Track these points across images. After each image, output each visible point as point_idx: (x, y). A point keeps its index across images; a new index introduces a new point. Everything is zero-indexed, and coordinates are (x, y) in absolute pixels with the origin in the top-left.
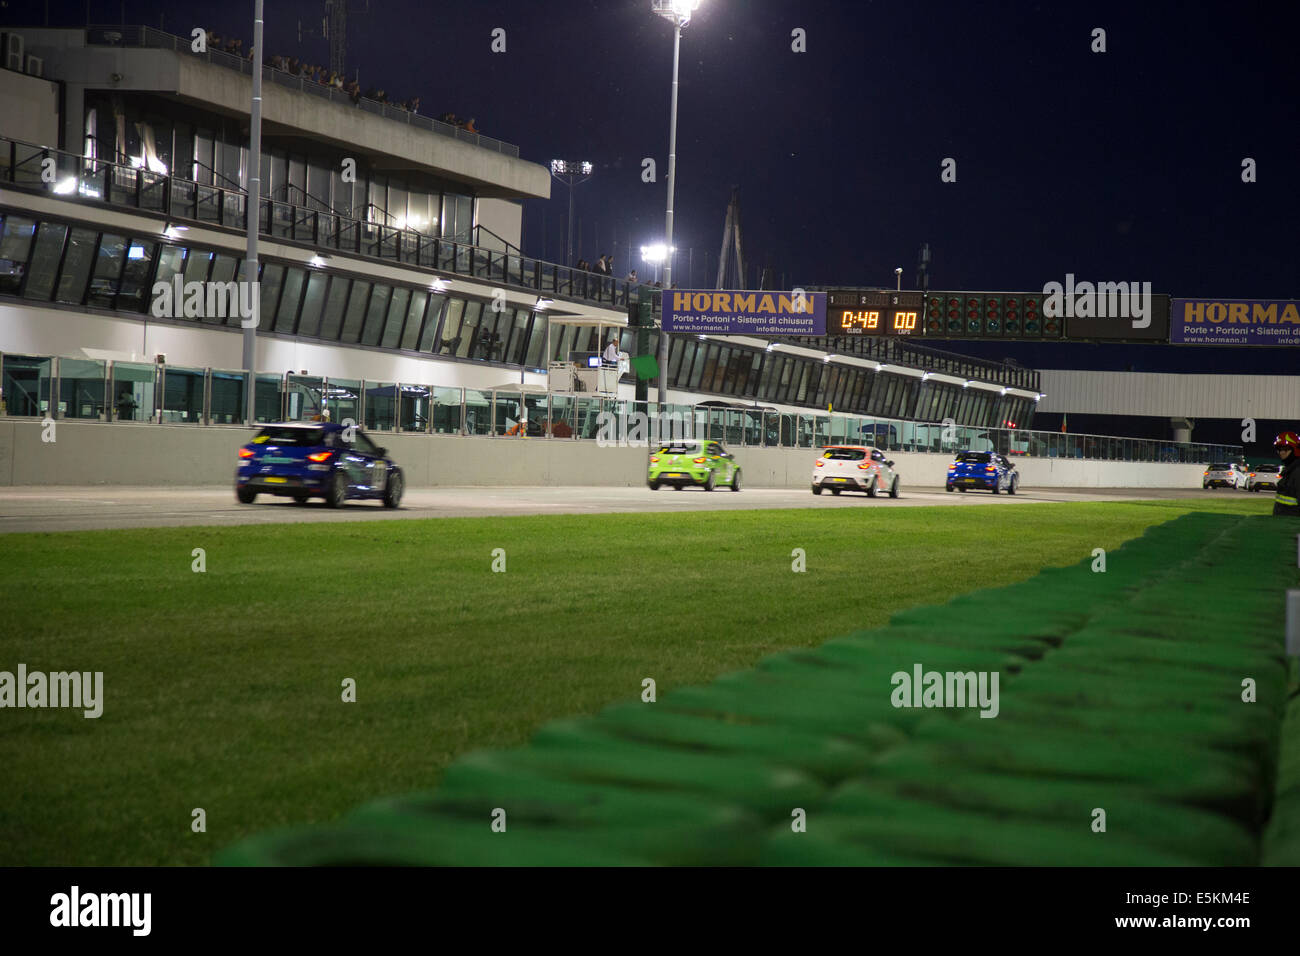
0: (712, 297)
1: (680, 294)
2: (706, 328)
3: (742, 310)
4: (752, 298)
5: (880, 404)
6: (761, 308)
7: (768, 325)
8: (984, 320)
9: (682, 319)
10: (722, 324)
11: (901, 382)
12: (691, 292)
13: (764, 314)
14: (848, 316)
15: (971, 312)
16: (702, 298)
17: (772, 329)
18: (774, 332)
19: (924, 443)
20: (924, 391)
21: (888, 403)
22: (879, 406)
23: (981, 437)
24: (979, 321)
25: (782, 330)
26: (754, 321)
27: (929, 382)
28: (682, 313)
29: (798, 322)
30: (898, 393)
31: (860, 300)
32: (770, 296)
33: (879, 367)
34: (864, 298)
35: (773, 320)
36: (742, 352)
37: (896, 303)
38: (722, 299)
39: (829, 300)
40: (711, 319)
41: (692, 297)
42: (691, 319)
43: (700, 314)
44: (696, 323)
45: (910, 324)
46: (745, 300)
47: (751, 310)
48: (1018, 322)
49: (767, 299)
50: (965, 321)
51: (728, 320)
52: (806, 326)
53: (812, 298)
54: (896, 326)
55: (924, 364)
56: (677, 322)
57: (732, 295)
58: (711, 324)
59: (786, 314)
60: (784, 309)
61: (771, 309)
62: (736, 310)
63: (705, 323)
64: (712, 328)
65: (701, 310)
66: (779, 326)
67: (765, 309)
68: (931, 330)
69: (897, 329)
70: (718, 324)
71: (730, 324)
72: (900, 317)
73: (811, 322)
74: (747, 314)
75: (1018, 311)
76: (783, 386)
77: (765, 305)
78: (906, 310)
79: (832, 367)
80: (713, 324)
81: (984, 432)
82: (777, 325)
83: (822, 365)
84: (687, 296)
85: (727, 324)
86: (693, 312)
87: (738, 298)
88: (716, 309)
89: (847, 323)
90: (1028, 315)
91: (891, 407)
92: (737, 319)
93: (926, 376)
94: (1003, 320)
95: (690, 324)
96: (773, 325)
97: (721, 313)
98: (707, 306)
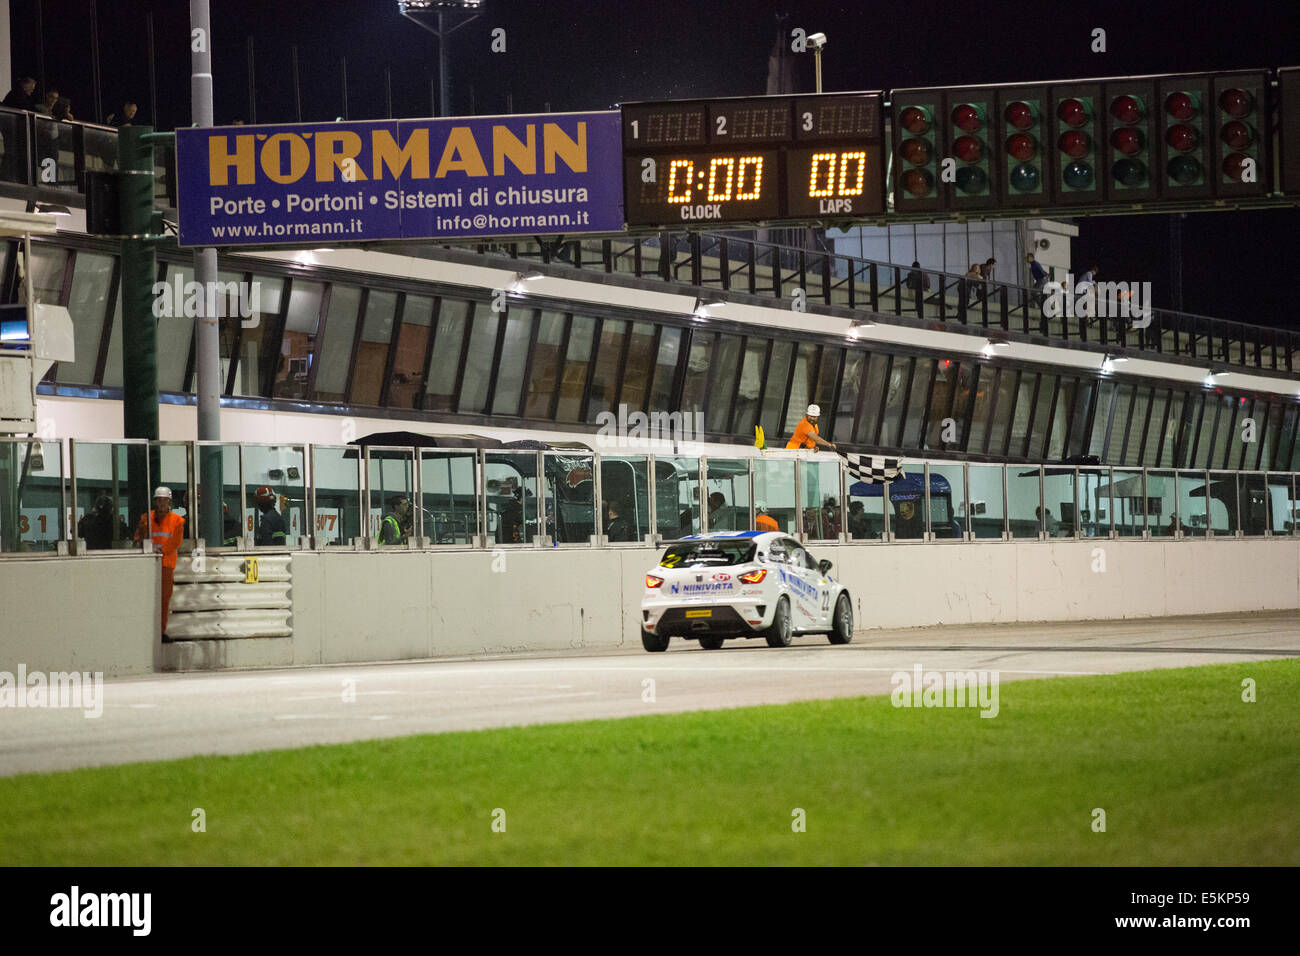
0: (311, 143)
1: (223, 139)
2: (301, 228)
3: (396, 173)
4: (420, 139)
5: (998, 432)
6: (446, 165)
7: (468, 211)
8: (1052, 161)
9: (235, 207)
10: (345, 216)
11: (1048, 380)
12: (254, 132)
13: (458, 181)
14: (682, 172)
15: (1014, 137)
16: (285, 147)
17: (480, 222)
18: (487, 230)
19: (993, 513)
20: (1106, 401)
21: (1019, 431)
22: (998, 436)
23: (1194, 493)
24: (1037, 162)
25: (506, 222)
26: (430, 201)
27: (1118, 378)
28: (233, 191)
29: (548, 196)
30: (1043, 408)
31: (709, 126)
32: (467, 131)
33: (988, 350)
34: (722, 120)
35: (479, 198)
36: (629, 325)
37: (808, 127)
38: (338, 147)
39: (626, 130)
40: (311, 205)
41: (259, 145)
42: (258, 206)
43: (281, 191)
44: (273, 216)
45: (851, 182)
46: (402, 145)
47: (421, 171)
48: (1145, 157)
49: (462, 139)
50: (999, 165)
51: (356, 202)
52: (572, 208)
53: (582, 127)
54: (814, 192)
55: (1103, 339)
56: (222, 218)
57: (366, 136)
58: (311, 218)
59: (513, 177)
60: (508, 163)
61: (474, 166)
62: (378, 175)
63: (298, 216)
64: (316, 228)
65: (286, 180)
66: (499, 212)
67: (456, 166)
68: (907, 195)
69: (816, 200)
70: (333, 217)
71: (370, 215)
72: (824, 166)
73: (583, 195)
74: (408, 184)
75: (1144, 128)
76: (745, 400)
77: (456, 157)
78: (839, 145)
79: (868, 353)
80: (320, 216)
81: (1197, 484)
82: (491, 209)
83: (844, 350)
84: (245, 143)
85: (356, 214)
86: (263, 187)
87: (382, 141)
88: (324, 175)
89: (679, 191)
90: (1172, 136)
91: (1027, 439)
92: (382, 200)
93: (1109, 367)
94: (1105, 157)
95: (256, 220)
96: (482, 210)
97: (338, 187)
98: (298, 170)
